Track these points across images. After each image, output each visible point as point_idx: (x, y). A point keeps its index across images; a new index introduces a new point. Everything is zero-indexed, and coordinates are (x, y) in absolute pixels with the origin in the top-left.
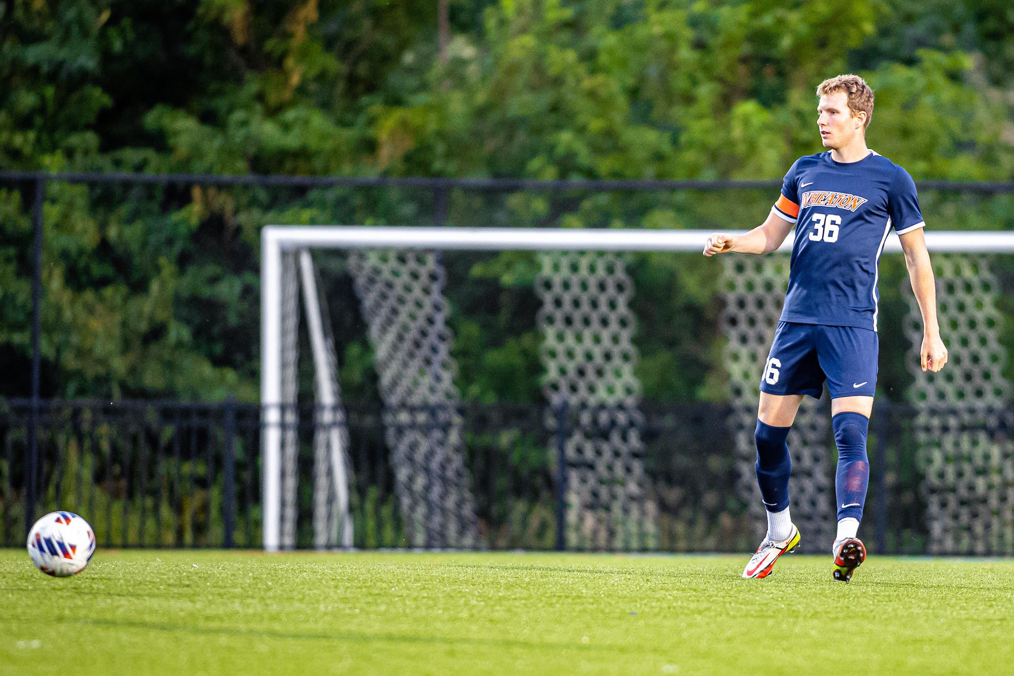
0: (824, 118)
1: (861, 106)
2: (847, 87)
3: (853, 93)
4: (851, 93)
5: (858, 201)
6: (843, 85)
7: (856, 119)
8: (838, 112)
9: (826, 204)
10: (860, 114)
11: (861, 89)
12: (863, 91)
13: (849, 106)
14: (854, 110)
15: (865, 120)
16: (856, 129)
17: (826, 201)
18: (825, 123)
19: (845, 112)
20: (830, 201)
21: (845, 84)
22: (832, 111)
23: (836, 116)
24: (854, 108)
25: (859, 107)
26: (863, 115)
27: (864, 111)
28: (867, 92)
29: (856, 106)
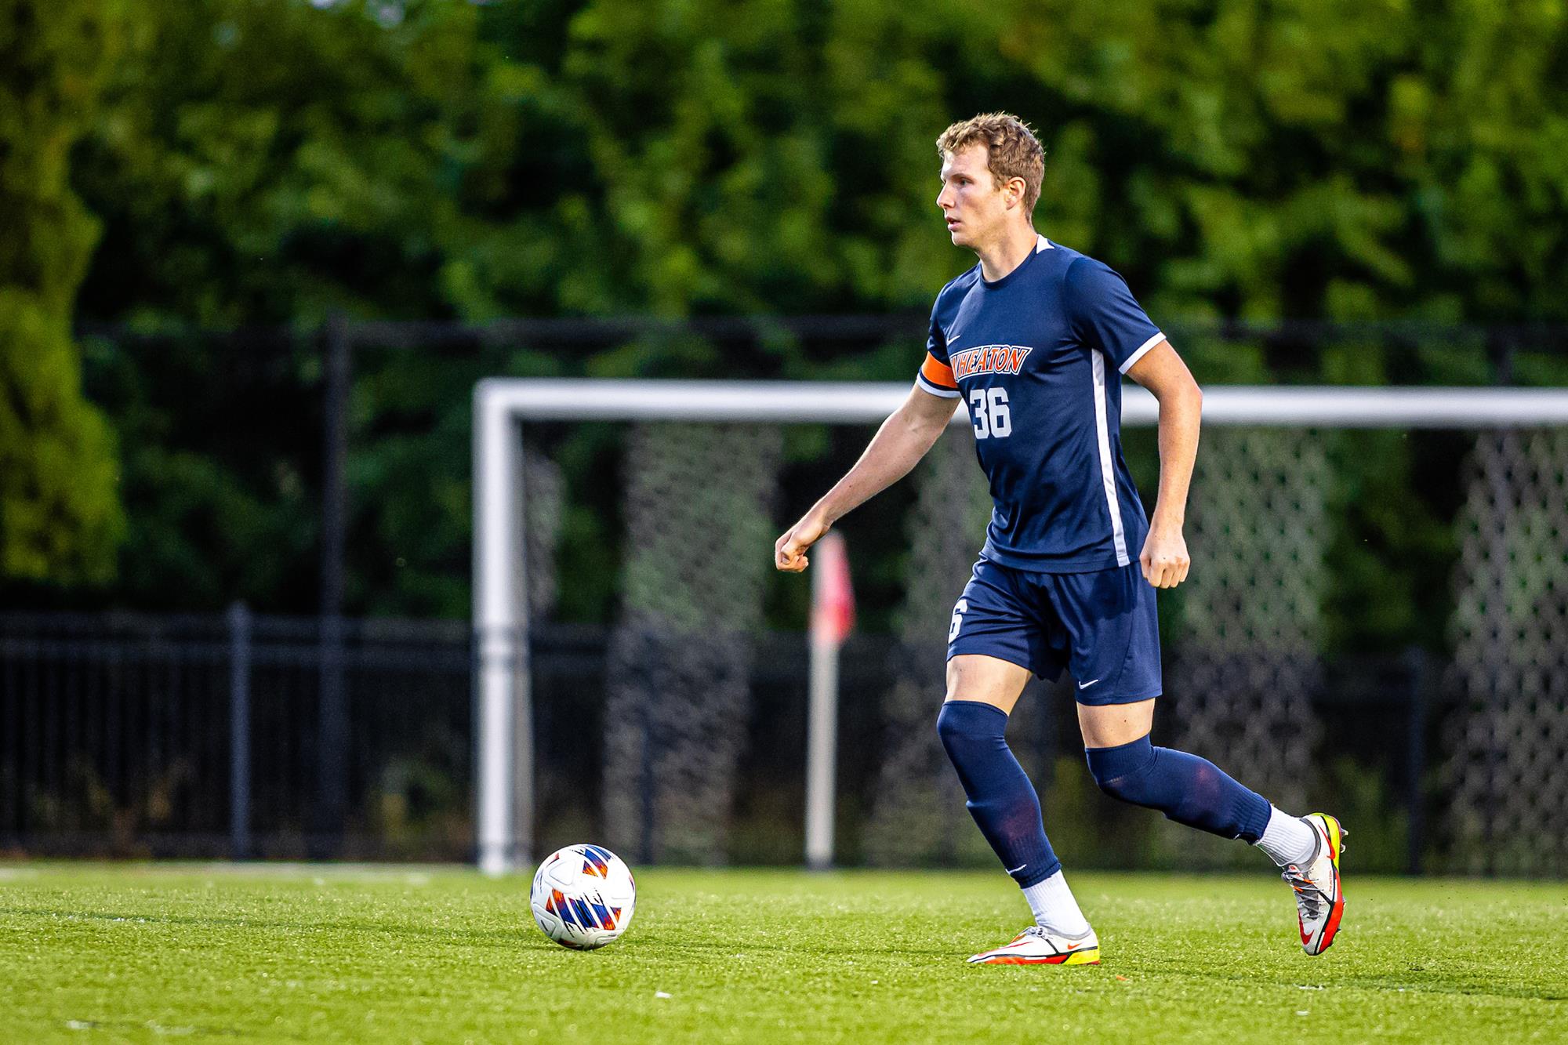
0: (948, 194)
1: (1014, 168)
2: (987, 137)
3: (997, 146)
4: (993, 147)
5: (1019, 354)
6: (981, 132)
7: (1006, 192)
8: (971, 181)
9: (979, 372)
10: (1012, 183)
11: (1015, 138)
12: (1017, 142)
13: (991, 171)
14: (1001, 177)
15: (1022, 192)
16: (1009, 209)
17: (978, 366)
18: (952, 204)
19: (984, 180)
20: (984, 363)
21: (984, 131)
22: (961, 180)
23: (969, 190)
24: (1000, 171)
25: (1009, 170)
26: (1019, 184)
27: (1021, 176)
28: (1025, 144)
29: (1004, 169)
